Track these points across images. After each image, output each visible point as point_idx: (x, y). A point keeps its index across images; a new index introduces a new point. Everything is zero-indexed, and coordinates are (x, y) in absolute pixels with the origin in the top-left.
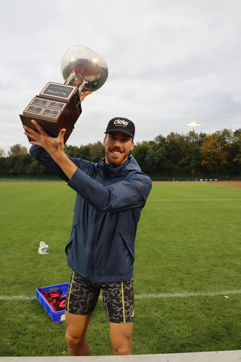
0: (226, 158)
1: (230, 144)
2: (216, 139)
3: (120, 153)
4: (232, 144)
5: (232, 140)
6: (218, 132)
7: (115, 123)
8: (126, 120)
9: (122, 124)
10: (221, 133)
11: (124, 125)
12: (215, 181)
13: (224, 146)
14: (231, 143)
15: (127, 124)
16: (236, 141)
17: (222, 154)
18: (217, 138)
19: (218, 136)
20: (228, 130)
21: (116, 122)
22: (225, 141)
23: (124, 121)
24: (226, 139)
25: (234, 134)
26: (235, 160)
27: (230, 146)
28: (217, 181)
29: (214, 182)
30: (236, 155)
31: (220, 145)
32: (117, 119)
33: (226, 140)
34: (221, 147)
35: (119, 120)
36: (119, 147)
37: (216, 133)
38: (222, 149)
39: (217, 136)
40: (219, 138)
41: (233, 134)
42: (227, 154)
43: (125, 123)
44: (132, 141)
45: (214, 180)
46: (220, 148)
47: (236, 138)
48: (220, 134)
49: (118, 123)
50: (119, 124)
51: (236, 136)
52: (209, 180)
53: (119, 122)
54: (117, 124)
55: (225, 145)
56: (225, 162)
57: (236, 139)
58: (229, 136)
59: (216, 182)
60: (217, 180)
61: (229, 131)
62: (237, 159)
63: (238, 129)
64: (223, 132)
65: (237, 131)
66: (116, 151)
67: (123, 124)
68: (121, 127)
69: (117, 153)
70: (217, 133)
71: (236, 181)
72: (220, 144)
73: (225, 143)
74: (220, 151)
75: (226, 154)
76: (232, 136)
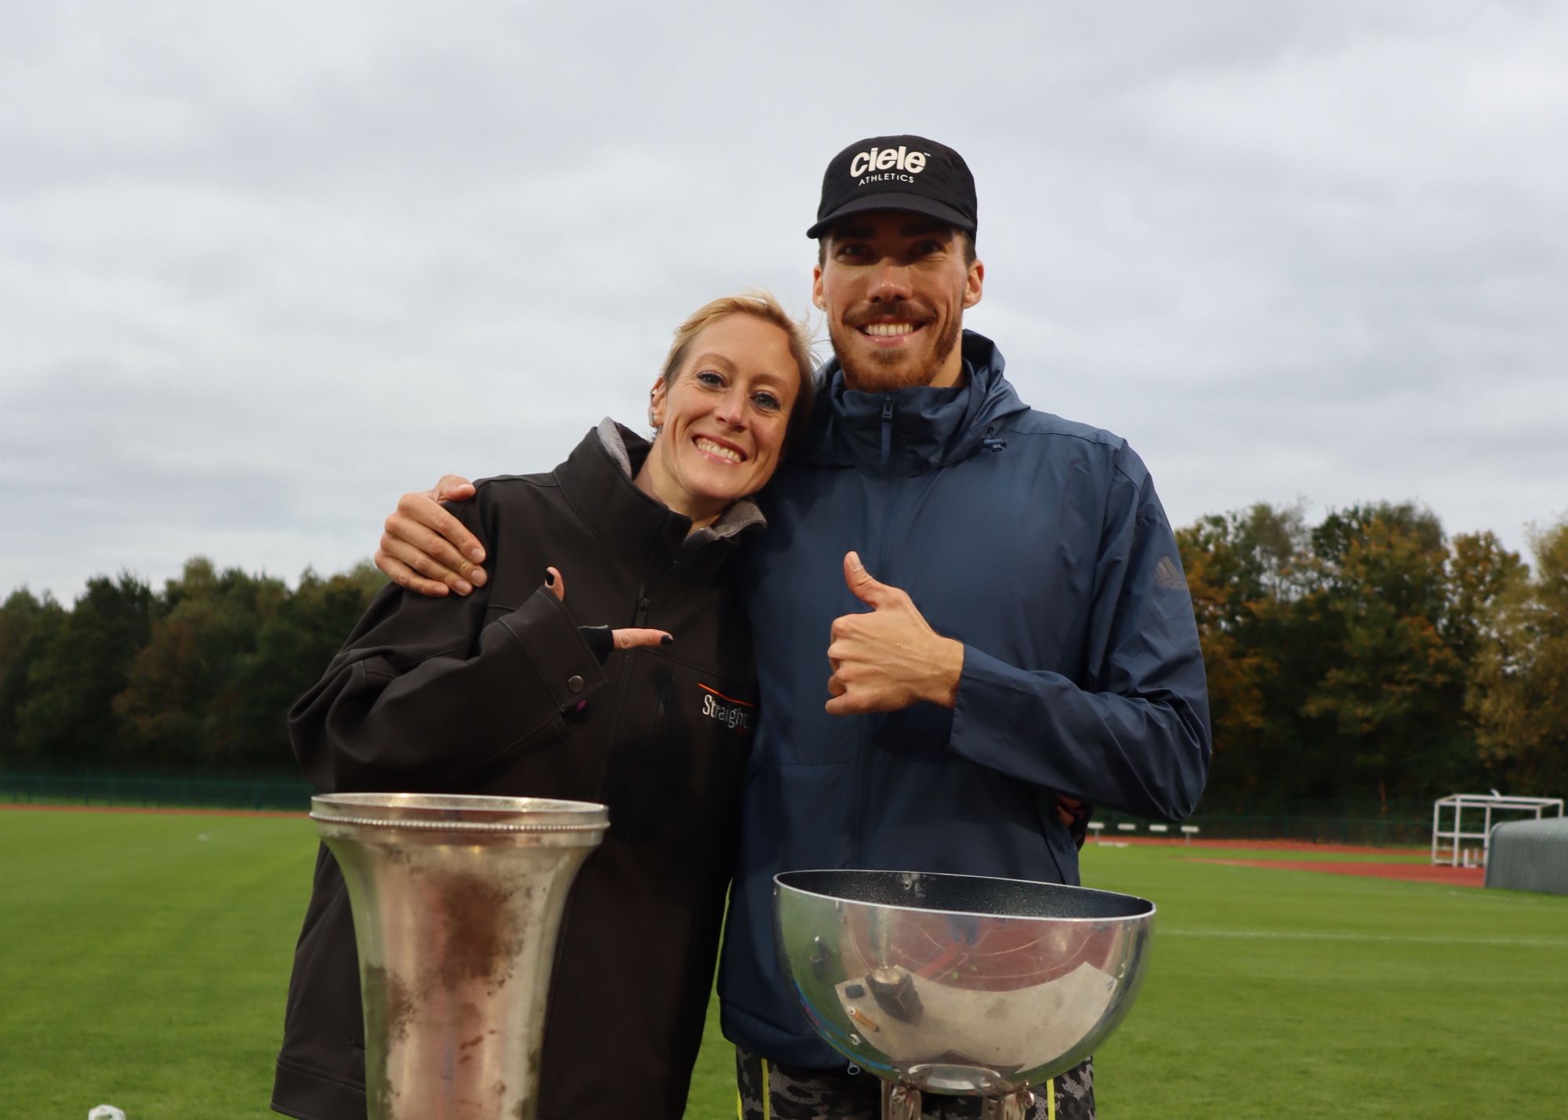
0: (1256, 692)
1: (1285, 604)
2: (1198, 566)
3: (907, 327)
4: (1302, 607)
5: (1299, 576)
6: (1217, 521)
7: (854, 173)
8: (914, 144)
9: (894, 169)
10: (1231, 529)
11: (905, 171)
12: (1183, 835)
13: (1248, 613)
14: (1294, 597)
15: (922, 162)
16: (1326, 585)
17: (1230, 663)
18: (1208, 557)
19: (1211, 547)
20: (1277, 511)
21: (862, 162)
22: (1259, 584)
23: (903, 149)
24: (1260, 570)
25: (1316, 538)
26: (1313, 708)
27: (1287, 619)
28: (1193, 836)
29: (1173, 841)
30: (1322, 675)
31: (1223, 606)
32: (865, 146)
33: (1264, 579)
34: (1231, 619)
35: (874, 150)
36: (900, 297)
37: (1199, 528)
38: (1236, 632)
39: (1206, 550)
40: (1217, 559)
41: (1309, 537)
42: (1267, 665)
43: (912, 162)
44: (970, 255)
45: (1175, 833)
46: (1223, 624)
47: (1330, 564)
48: (1225, 532)
49: (872, 168)
50: (877, 171)
51: (1325, 555)
52: (1142, 832)
53: (876, 160)
54: (867, 173)
55: (1253, 606)
56: (1249, 718)
57: (1324, 574)
58: (1284, 551)
59: (1188, 841)
60: (1195, 829)
61: (1284, 518)
62: (1328, 702)
63: (1339, 511)
64: (1243, 526)
65: (1333, 522)
66: (888, 323)
67: (900, 167)
68: (892, 183)
69: (893, 329)
70: (1208, 528)
71: (1315, 842)
72: (1221, 600)
73: (1257, 593)
74: (1219, 649)
75: (1259, 669)
76: (1300, 555)
